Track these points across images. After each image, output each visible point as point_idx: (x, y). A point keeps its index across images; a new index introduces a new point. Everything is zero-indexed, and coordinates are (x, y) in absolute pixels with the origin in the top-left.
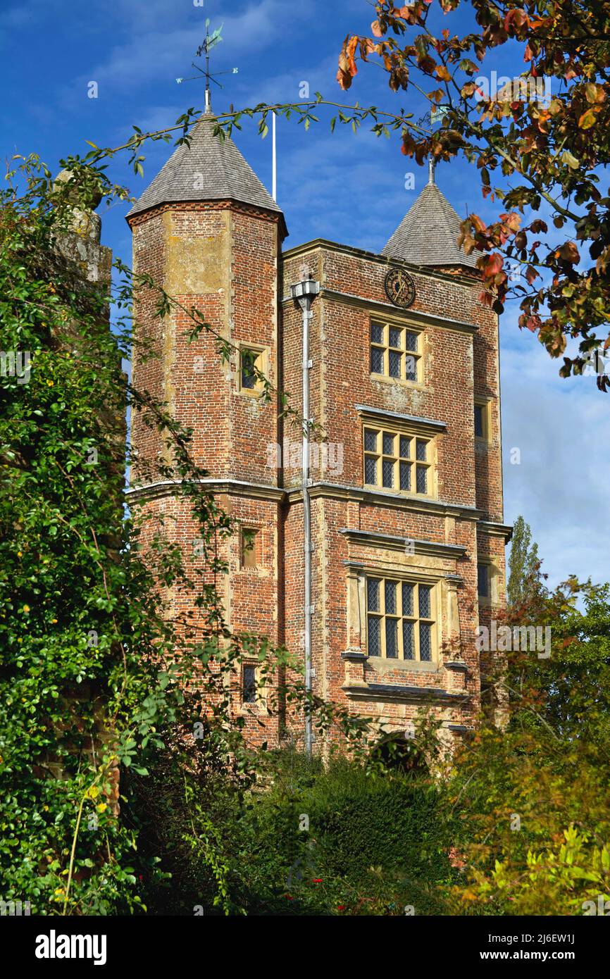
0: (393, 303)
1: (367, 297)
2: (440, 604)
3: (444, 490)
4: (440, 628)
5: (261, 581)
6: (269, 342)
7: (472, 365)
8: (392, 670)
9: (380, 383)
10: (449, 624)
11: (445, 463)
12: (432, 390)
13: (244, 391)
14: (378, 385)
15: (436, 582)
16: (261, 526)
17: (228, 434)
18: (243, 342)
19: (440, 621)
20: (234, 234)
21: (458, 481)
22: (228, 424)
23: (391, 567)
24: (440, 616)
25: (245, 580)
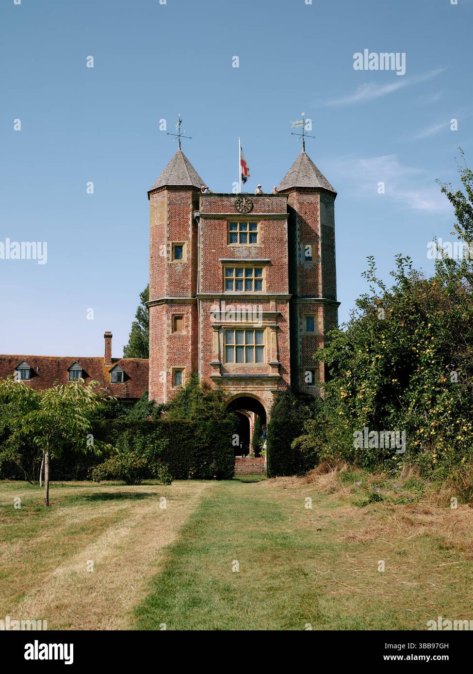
0: (240, 212)
1: (226, 212)
2: (266, 338)
3: (269, 288)
4: (267, 348)
5: (183, 337)
6: (187, 239)
7: (287, 231)
8: (238, 368)
9: (233, 247)
10: (271, 346)
11: (270, 276)
12: (263, 246)
13: (175, 261)
14: (232, 248)
15: (265, 328)
16: (183, 314)
17: (166, 280)
18: (174, 241)
19: (267, 345)
20: (169, 198)
21: (278, 283)
22: (166, 276)
23: (238, 325)
24: (267, 343)
25: (175, 337)
